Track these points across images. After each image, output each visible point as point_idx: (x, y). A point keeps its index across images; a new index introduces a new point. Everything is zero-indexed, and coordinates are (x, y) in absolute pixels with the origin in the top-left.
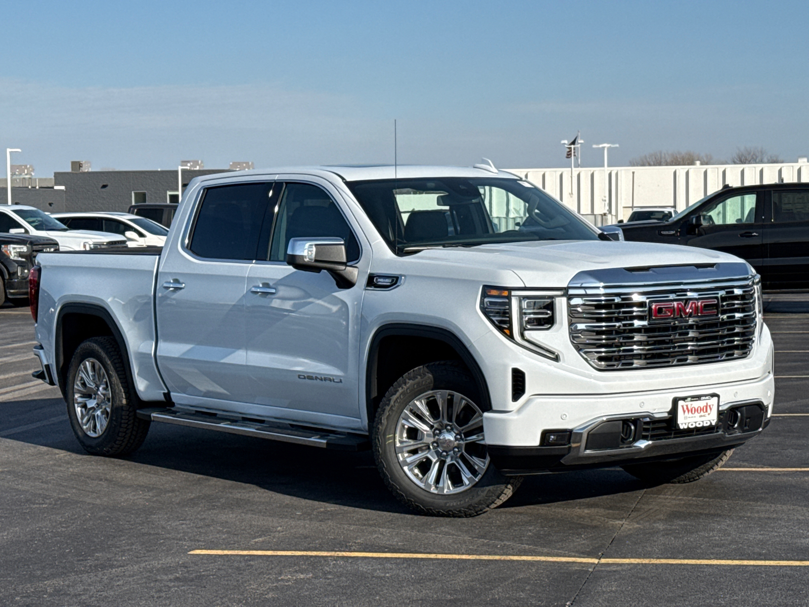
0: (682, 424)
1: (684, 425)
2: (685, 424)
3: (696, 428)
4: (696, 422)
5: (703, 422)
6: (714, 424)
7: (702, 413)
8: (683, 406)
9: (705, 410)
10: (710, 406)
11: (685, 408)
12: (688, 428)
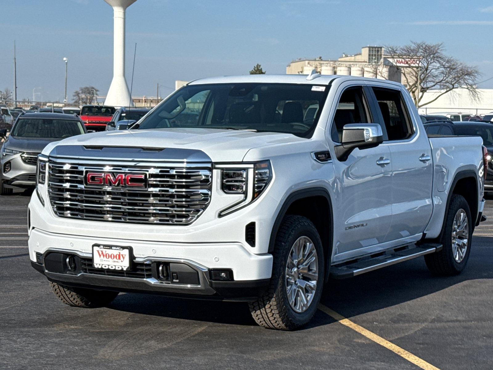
0: (97, 264)
1: (98, 265)
2: (100, 265)
3: (108, 269)
4: (109, 265)
5: (115, 266)
6: (125, 269)
7: (115, 259)
8: (98, 251)
9: (118, 258)
10: (122, 255)
11: (100, 253)
12: (102, 268)
